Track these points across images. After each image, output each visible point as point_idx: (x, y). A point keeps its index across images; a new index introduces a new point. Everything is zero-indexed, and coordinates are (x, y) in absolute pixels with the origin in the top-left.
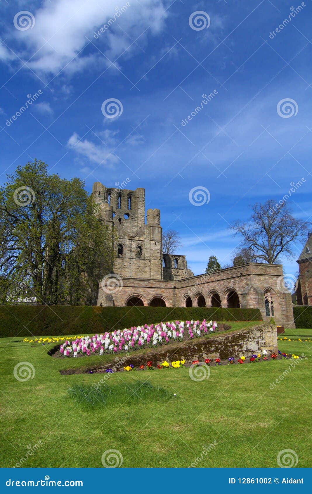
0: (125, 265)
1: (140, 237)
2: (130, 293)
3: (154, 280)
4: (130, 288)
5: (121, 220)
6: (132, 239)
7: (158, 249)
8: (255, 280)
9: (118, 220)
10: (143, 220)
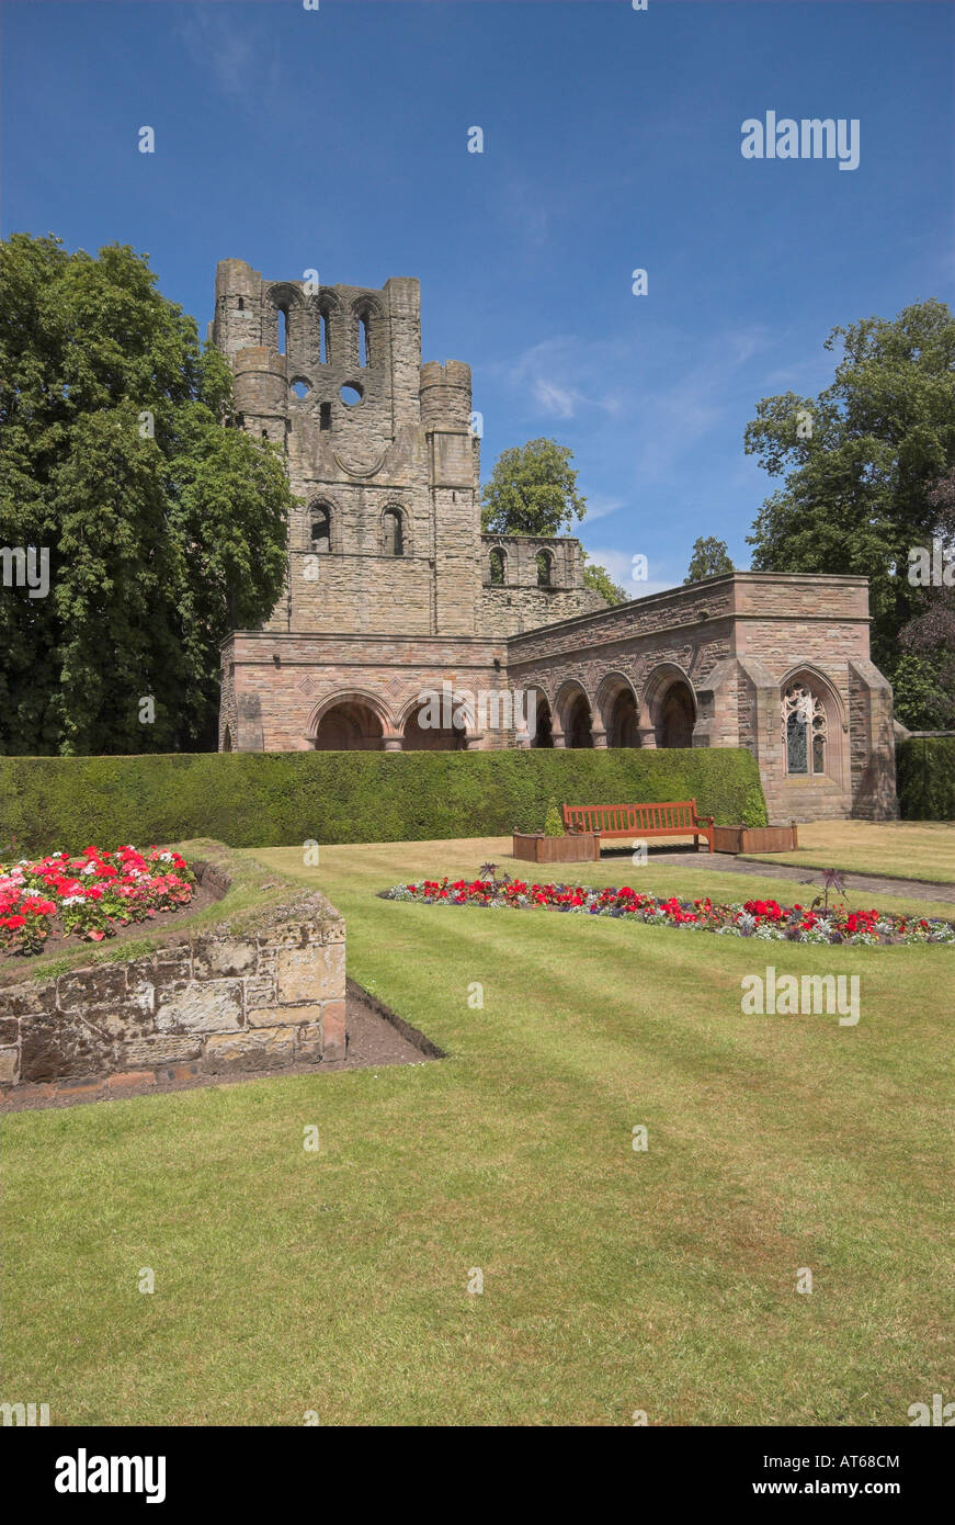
0: (339, 580)
1: (392, 473)
2: (326, 686)
3: (417, 639)
4: (328, 669)
5: (332, 411)
6: (365, 481)
7: (463, 517)
8: (748, 638)
9: (317, 409)
10: (414, 405)
